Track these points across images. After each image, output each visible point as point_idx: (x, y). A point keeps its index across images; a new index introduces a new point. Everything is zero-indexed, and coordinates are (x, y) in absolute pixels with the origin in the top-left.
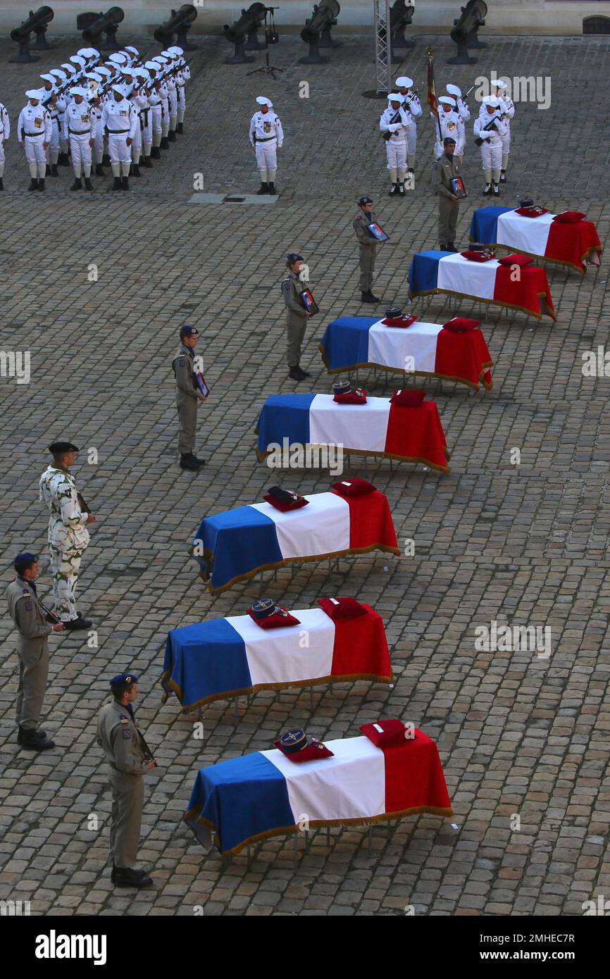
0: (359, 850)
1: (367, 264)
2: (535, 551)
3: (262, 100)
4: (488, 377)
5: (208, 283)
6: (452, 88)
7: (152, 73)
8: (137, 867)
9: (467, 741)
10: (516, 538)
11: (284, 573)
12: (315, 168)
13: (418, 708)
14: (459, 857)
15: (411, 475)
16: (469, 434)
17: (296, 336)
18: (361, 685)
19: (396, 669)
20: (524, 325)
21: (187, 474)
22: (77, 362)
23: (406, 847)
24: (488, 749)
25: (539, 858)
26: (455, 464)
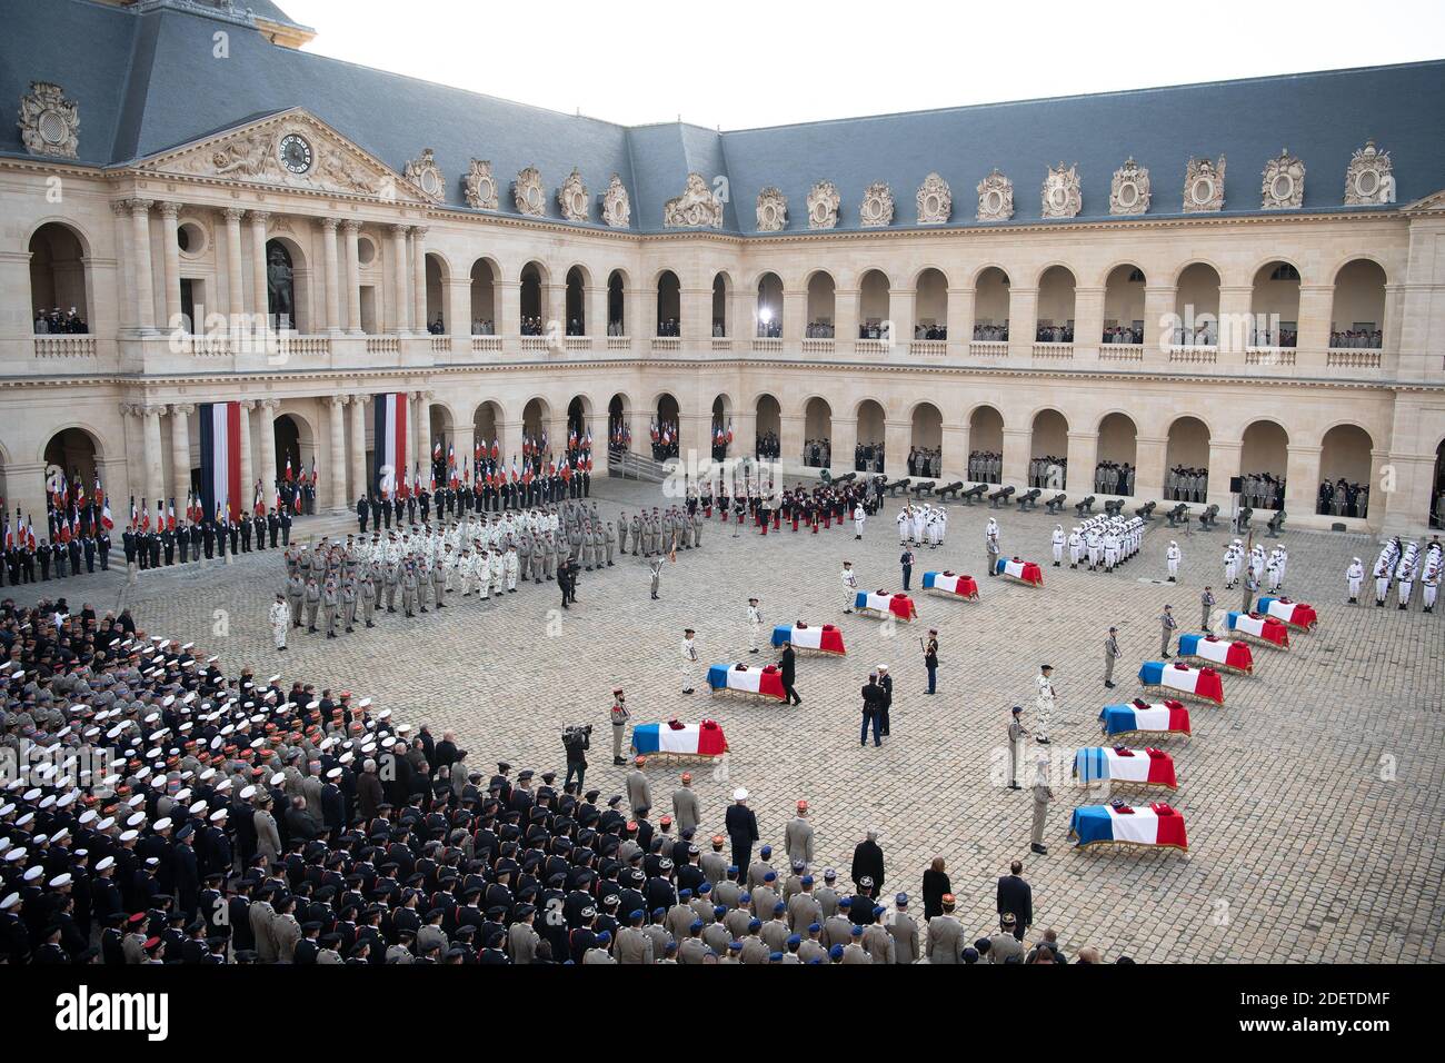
0: (1143, 857)
2: (1255, 745)
3: (1173, 542)
4: (1250, 669)
5: (1136, 614)
6: (1259, 546)
7: (1128, 526)
8: (1043, 845)
9: (1204, 821)
10: (1248, 738)
11: (1138, 736)
12: (1195, 573)
13: (1184, 802)
14: (1187, 870)
15: (1206, 704)
16: (1236, 692)
18: (1162, 788)
19: (1178, 784)
20: (1275, 650)
21: (1107, 689)
22: (1072, 637)
23: (1165, 861)
24: (1213, 826)
25: (1226, 879)
26: (1226, 703)
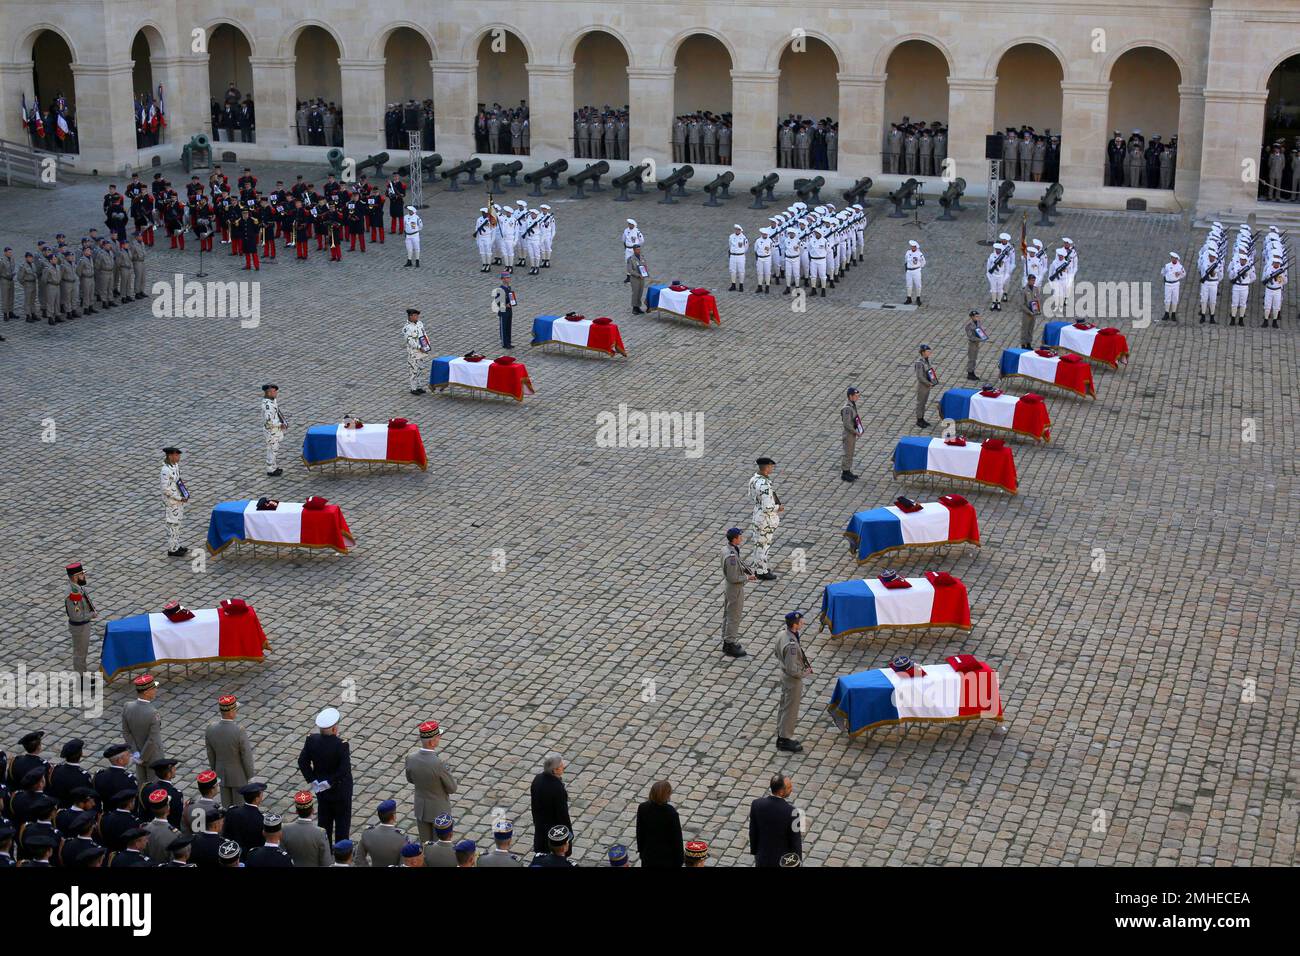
0: (940, 739)
1: (973, 354)
2: (1070, 550)
3: (913, 243)
4: (1047, 434)
5: (868, 361)
6: (1037, 242)
7: (841, 221)
8: (793, 738)
9: (1016, 673)
10: (1058, 540)
11: (904, 553)
12: (943, 289)
13: (985, 648)
14: (1006, 749)
15: (992, 494)
16: (1032, 470)
17: (923, 399)
18: (949, 630)
19: (973, 621)
20: (1075, 401)
21: (845, 483)
22: (779, 406)
23: (971, 740)
24: (1031, 680)
25: (1059, 755)
26: (1021, 490)
